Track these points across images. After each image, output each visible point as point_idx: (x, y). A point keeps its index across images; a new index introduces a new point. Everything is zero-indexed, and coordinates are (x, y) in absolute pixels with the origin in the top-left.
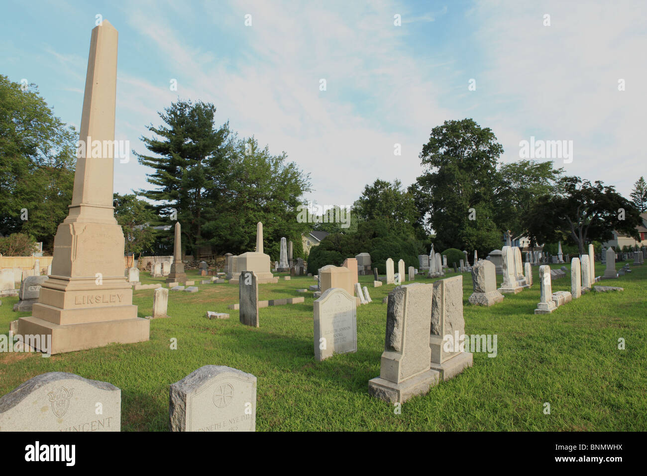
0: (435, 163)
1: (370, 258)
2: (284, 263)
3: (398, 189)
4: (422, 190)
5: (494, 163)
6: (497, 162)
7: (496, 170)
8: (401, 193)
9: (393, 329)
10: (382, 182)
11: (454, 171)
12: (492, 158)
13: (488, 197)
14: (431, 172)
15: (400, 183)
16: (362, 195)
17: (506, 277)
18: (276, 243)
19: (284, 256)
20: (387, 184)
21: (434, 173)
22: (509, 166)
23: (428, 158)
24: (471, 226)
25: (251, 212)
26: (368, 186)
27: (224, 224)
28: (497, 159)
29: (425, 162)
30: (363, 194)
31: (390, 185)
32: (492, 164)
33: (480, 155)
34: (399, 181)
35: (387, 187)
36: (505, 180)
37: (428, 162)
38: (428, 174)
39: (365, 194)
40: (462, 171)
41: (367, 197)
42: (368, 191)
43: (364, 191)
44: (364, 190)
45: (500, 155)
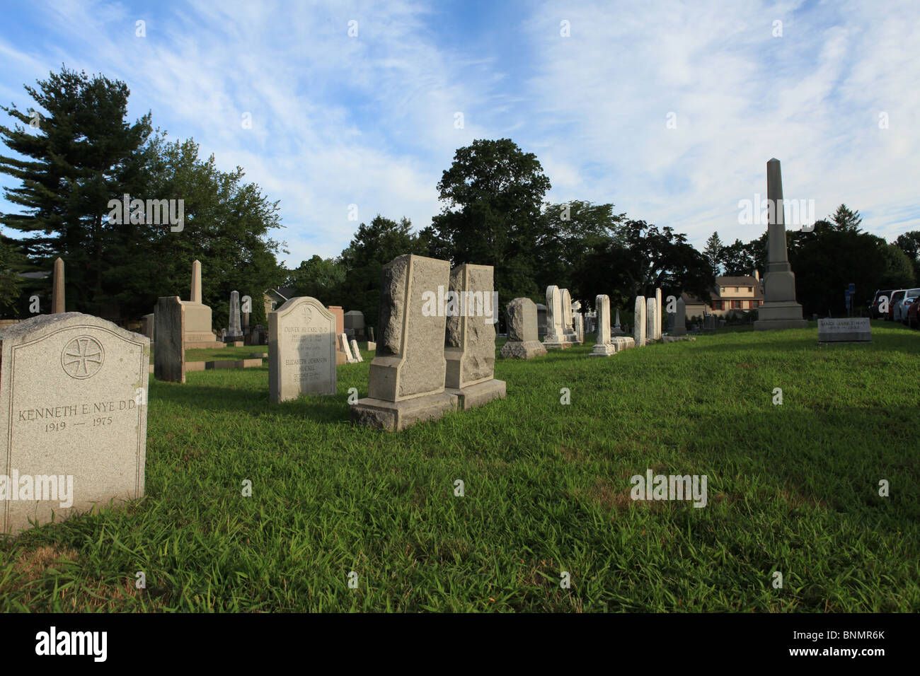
0: (458, 198)
1: (362, 319)
2: (235, 328)
3: (406, 232)
4: (440, 235)
5: (539, 202)
6: (542, 201)
7: (540, 212)
8: (411, 238)
9: (389, 318)
10: (384, 220)
11: (485, 210)
12: (535, 194)
13: (528, 248)
14: (453, 210)
15: (409, 223)
16: (354, 239)
17: (551, 328)
18: (224, 303)
19: (235, 319)
20: (391, 224)
21: (456, 212)
22: (556, 207)
23: (448, 190)
24: (505, 288)
25: (184, 254)
26: (363, 225)
27: (141, 271)
28: (542, 196)
29: (444, 195)
30: (356, 236)
31: (396, 225)
32: (535, 204)
33: (518, 190)
34: (408, 221)
35: (391, 228)
36: (552, 226)
37: (449, 195)
38: (450, 213)
39: (359, 237)
40: (495, 210)
41: (361, 242)
42: (364, 233)
43: (357, 233)
44: (357, 231)
45: (546, 191)
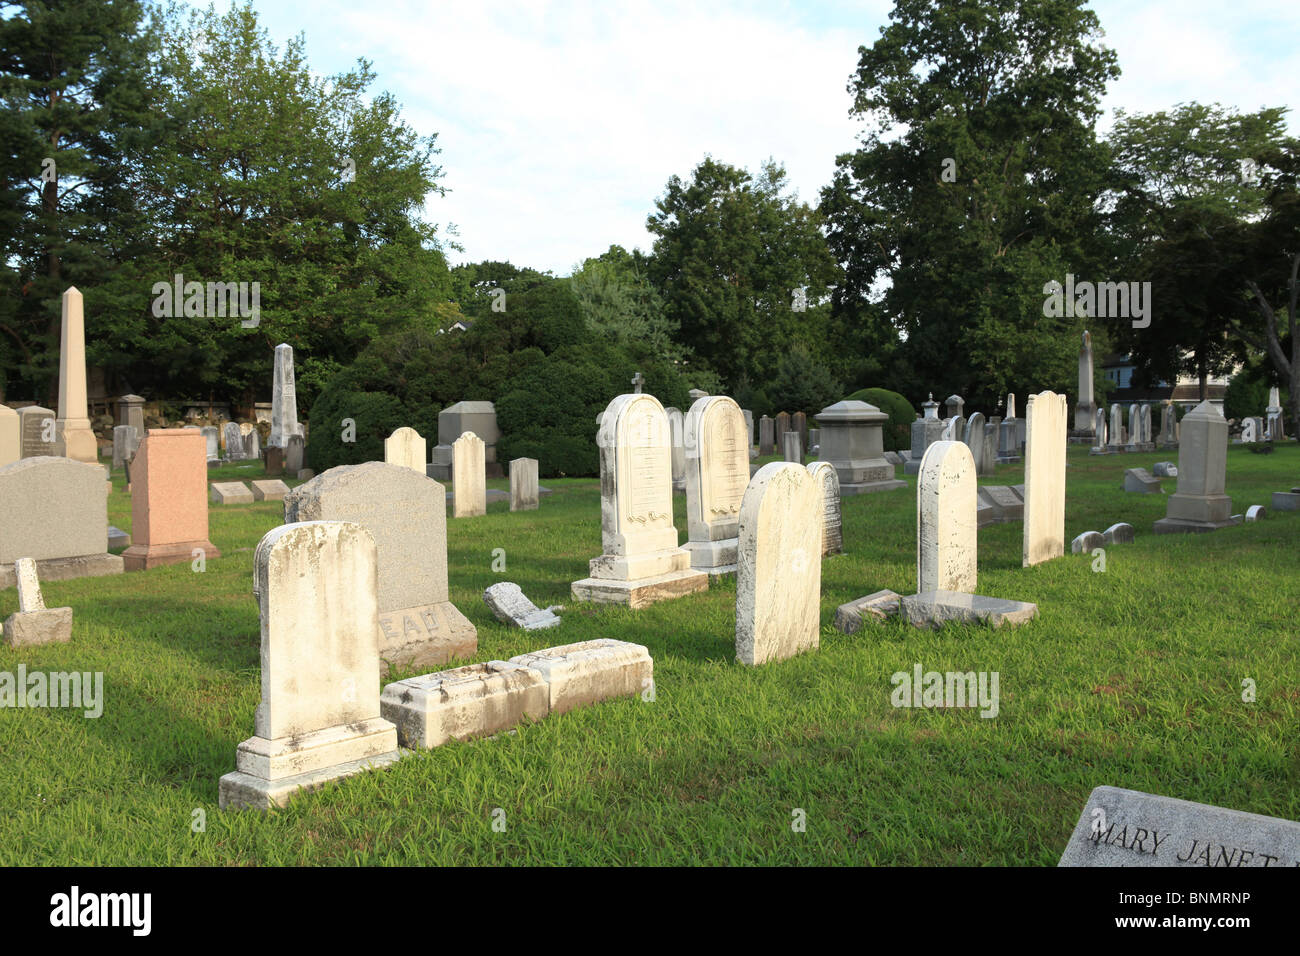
0: (900, 110)
1: (492, 421)
3: (775, 192)
4: (866, 199)
5: (1090, 112)
6: (1099, 107)
7: (1094, 135)
8: (785, 207)
10: (719, 167)
11: (955, 135)
12: (1081, 93)
13: (1065, 224)
14: (886, 139)
15: (781, 174)
16: (655, 211)
17: (611, 533)
20: (742, 176)
21: (894, 144)
22: (1139, 123)
23: (871, 94)
24: (1002, 317)
26: (677, 179)
28: (1099, 96)
29: (862, 105)
30: (660, 206)
31: (749, 178)
32: (1080, 115)
33: (1038, 87)
34: (778, 168)
35: (736, 184)
36: (1126, 168)
37: (873, 105)
38: (882, 147)
39: (669, 206)
40: (981, 136)
41: (672, 218)
42: (676, 199)
43: (663, 198)
44: (663, 194)
45: (1109, 84)
